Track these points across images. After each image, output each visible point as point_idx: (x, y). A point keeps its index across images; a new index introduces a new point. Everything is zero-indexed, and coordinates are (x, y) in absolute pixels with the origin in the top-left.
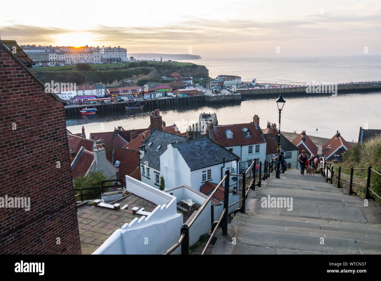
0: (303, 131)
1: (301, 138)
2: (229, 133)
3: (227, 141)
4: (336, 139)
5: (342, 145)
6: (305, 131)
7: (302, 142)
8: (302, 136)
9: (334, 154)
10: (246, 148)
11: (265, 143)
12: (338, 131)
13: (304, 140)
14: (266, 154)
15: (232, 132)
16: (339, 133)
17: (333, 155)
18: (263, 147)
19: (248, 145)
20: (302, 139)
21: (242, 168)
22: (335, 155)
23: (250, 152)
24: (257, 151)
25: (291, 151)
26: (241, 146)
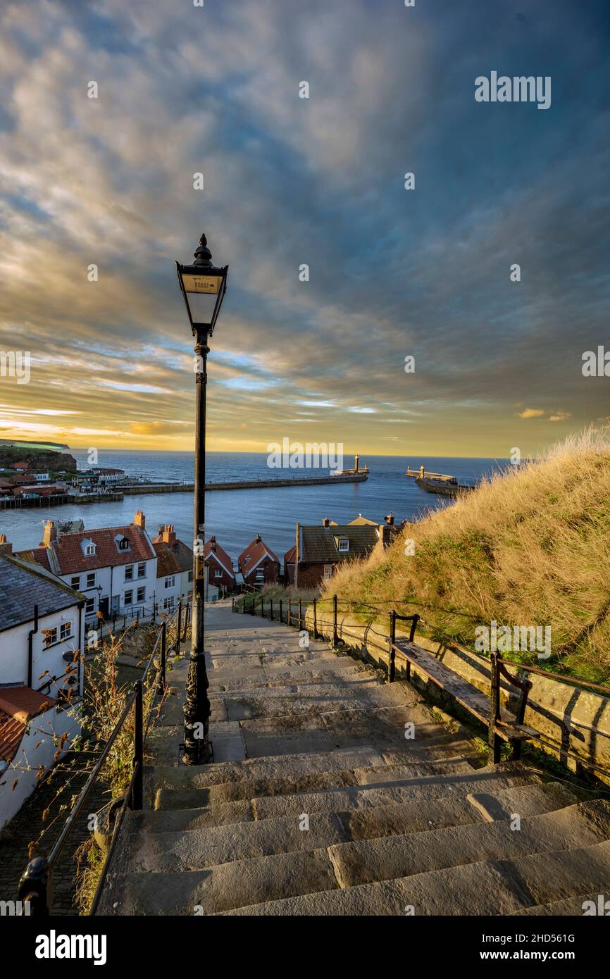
1: (209, 548)
2: (88, 546)
3: (84, 560)
4: (256, 545)
5: (267, 554)
6: (215, 537)
7: (212, 553)
8: (211, 544)
10: (120, 571)
11: (155, 558)
12: (257, 536)
13: (214, 549)
14: (157, 577)
15: (96, 543)
16: (260, 537)
18: (152, 566)
19: (124, 564)
20: (211, 549)
21: (113, 608)
22: (257, 569)
23: (129, 575)
24: (142, 572)
26: (112, 568)
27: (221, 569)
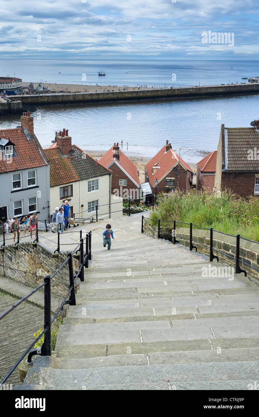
0: (115, 144)
1: (112, 155)
4: (165, 153)
5: (177, 162)
6: (118, 144)
7: (114, 161)
8: (114, 152)
9: (167, 176)
11: (47, 165)
12: (167, 141)
13: (117, 156)
14: (50, 187)
16: (170, 144)
17: (165, 178)
18: (43, 173)
19: (12, 172)
20: (114, 157)
22: (167, 178)
25: (98, 178)
27: (126, 177)
